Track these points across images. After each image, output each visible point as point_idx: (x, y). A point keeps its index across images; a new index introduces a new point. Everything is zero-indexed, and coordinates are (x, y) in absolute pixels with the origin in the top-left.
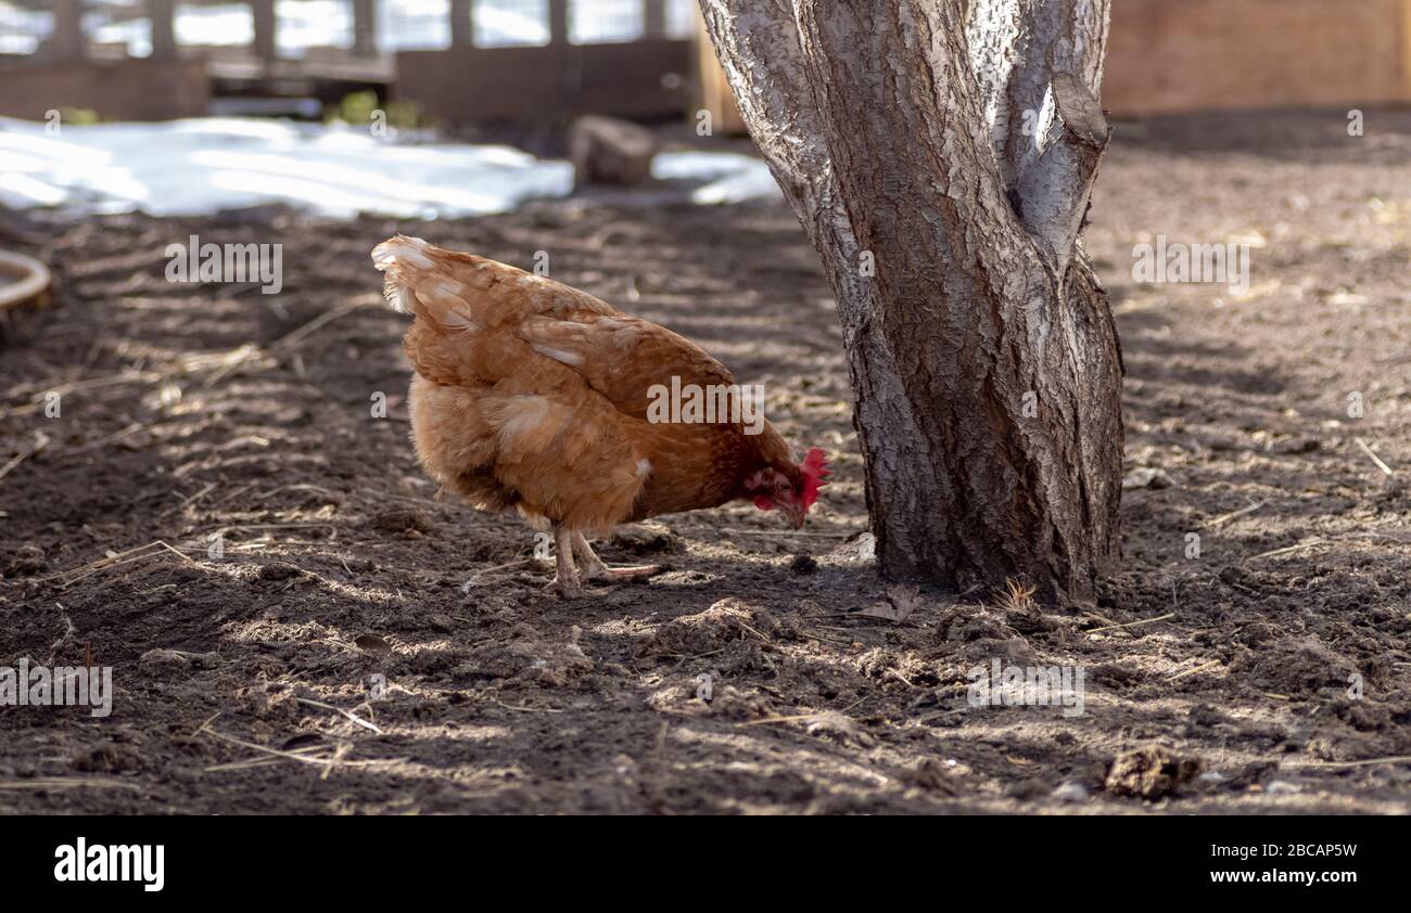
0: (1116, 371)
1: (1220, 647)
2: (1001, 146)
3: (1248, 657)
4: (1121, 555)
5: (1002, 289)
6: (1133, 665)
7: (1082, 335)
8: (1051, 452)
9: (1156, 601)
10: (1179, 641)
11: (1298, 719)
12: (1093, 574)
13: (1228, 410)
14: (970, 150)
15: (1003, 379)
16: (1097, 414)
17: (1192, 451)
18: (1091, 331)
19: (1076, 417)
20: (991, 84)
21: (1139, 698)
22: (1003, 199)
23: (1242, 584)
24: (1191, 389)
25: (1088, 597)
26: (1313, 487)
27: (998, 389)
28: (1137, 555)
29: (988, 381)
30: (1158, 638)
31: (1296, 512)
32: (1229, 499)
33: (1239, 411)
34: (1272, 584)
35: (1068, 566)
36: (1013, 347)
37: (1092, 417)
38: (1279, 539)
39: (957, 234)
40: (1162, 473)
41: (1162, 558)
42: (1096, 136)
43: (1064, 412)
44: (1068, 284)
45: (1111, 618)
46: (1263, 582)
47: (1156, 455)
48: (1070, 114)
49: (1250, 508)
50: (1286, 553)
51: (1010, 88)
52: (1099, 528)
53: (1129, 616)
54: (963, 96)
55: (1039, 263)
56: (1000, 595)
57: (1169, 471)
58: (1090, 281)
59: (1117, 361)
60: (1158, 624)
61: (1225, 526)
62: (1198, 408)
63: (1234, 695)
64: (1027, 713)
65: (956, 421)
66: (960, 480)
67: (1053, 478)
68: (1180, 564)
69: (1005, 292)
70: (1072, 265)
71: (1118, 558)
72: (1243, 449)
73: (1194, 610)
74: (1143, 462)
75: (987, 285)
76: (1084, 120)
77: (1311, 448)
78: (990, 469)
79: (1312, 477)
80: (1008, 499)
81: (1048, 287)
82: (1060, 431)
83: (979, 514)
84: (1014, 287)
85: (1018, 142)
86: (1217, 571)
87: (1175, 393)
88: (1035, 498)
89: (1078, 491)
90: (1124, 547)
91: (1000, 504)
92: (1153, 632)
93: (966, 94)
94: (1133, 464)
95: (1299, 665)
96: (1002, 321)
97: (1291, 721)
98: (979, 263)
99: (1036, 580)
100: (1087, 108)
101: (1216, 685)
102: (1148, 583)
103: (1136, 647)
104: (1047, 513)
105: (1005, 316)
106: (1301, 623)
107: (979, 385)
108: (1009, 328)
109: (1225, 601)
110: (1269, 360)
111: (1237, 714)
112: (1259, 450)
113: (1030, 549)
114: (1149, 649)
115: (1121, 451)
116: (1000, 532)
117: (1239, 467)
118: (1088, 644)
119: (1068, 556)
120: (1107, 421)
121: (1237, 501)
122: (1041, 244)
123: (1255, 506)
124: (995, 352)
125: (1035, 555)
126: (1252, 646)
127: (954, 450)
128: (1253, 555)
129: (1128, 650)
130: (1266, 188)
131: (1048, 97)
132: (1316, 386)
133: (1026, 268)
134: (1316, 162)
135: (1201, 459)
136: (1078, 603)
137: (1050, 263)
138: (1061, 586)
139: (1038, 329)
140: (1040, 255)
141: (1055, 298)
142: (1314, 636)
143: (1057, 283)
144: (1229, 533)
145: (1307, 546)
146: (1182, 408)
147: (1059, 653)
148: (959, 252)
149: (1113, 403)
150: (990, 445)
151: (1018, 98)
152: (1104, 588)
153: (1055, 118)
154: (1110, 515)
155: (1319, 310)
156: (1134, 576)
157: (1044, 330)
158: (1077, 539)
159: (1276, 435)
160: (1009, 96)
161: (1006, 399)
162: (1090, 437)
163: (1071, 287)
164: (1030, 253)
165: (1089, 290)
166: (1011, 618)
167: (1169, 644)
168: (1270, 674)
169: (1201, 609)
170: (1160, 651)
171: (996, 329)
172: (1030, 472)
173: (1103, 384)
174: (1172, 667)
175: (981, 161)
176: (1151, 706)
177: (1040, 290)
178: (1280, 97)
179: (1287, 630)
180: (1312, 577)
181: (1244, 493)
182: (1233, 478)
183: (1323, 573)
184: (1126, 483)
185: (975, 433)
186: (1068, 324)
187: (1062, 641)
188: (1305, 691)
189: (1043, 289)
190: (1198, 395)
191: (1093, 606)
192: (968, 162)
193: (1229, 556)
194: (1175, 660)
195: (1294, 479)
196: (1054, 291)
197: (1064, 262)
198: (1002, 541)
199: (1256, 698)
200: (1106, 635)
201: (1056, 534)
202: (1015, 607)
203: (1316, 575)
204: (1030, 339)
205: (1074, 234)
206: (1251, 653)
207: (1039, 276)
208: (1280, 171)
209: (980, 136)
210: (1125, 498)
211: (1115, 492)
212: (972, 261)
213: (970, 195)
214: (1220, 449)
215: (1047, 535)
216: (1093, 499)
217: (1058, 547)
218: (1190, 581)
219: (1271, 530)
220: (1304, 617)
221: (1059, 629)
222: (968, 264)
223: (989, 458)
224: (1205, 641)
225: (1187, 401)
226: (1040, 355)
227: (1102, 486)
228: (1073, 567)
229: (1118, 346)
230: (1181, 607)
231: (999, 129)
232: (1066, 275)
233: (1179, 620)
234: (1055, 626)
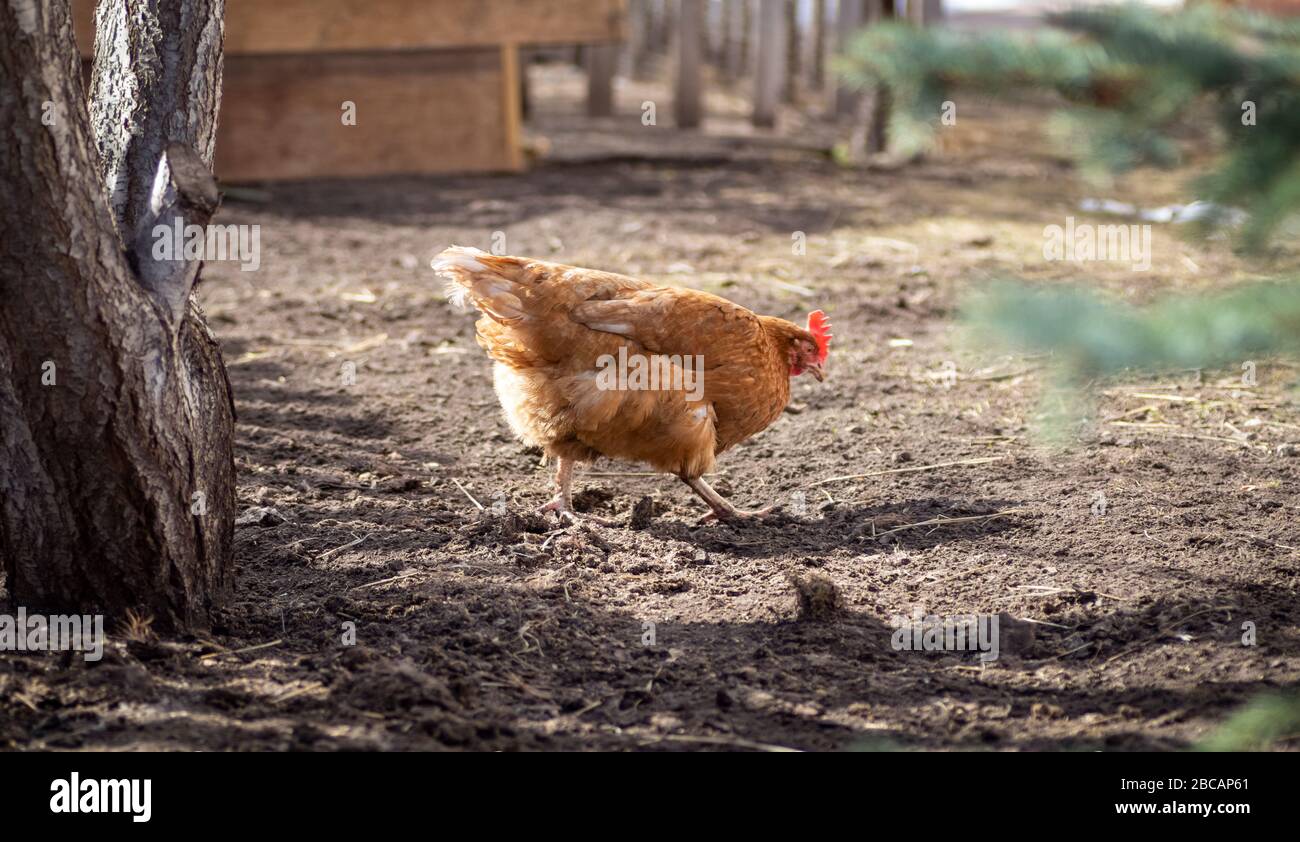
0: (228, 417)
1: (323, 670)
2: (121, 209)
3: (346, 680)
4: (234, 586)
5: (121, 342)
6: (242, 687)
7: (197, 384)
8: (168, 492)
9: (266, 629)
10: (285, 665)
11: (391, 736)
12: (208, 604)
13: (336, 452)
14: (91, 214)
15: (122, 425)
16: (210, 456)
17: (303, 491)
18: (205, 380)
19: (190, 459)
20: (112, 153)
21: (247, 718)
22: (121, 258)
23: (345, 612)
24: (304, 434)
25: (204, 626)
26: (413, 523)
27: (118, 434)
28: (251, 586)
29: (109, 427)
30: (266, 662)
31: (396, 545)
32: (335, 535)
33: (346, 454)
34: (373, 612)
35: (184, 598)
36: (131, 395)
37: (206, 459)
38: (380, 570)
39: (79, 291)
40: (274, 511)
41: (275, 589)
42: (208, 200)
43: (180, 456)
44: (183, 337)
45: (224, 645)
46: (365, 610)
47: (269, 494)
48: (183, 180)
49: (354, 543)
50: (386, 584)
51: (131, 155)
52: (213, 562)
53: (241, 642)
54: (84, 163)
55: (156, 318)
56: (121, 625)
57: (281, 509)
58: (204, 334)
59: (229, 408)
60: (267, 650)
61: (331, 559)
62: (309, 450)
63: (335, 715)
64: (142, 734)
65: (79, 465)
66: (83, 517)
67: (169, 517)
68: (290, 594)
69: (124, 345)
70: (187, 319)
71: (232, 589)
72: (349, 489)
73: (301, 636)
74: (258, 501)
75: (107, 339)
76: (196, 185)
77: (412, 487)
78: (111, 507)
79: (411, 513)
80: (128, 536)
81: (164, 339)
82: (176, 473)
83: (102, 550)
84: (132, 340)
85: (137, 206)
86: (323, 600)
87: (289, 437)
88: (153, 535)
89: (193, 527)
90: (238, 579)
91: (121, 540)
92: (261, 657)
93: (86, 161)
94: (246, 504)
95: (393, 686)
96: (121, 371)
97: (384, 738)
98: (99, 318)
99: (155, 610)
100: (199, 174)
101: (318, 705)
102: (259, 612)
103: (245, 671)
104: (164, 549)
105: (124, 367)
106: (397, 648)
107: (101, 430)
108: (128, 377)
109: (330, 628)
110: (375, 407)
111: (336, 732)
112: (364, 489)
113: (149, 582)
114: (258, 673)
115: (234, 491)
116: (121, 567)
117: (346, 505)
118: (202, 669)
119: (184, 588)
120: (220, 463)
121: (343, 537)
122: (157, 300)
123: (359, 541)
124: (115, 400)
125: (153, 588)
126: (352, 669)
127: (78, 491)
128: (356, 585)
129: (238, 674)
130: (378, 248)
131: (163, 163)
132: (417, 431)
133: (143, 322)
134: (426, 226)
135: (311, 498)
136: (193, 631)
137: (166, 317)
138: (177, 615)
139: (155, 379)
140: (156, 311)
141: (170, 350)
142: (409, 659)
143: (172, 336)
144: (335, 566)
145: (405, 577)
146: (295, 450)
147: (175, 678)
148: (80, 308)
149: (226, 446)
150: (111, 486)
151: (136, 165)
152: (218, 617)
153: (169, 185)
154: (223, 549)
155: (423, 360)
156: (246, 606)
157: (160, 379)
158: (193, 572)
159: (380, 476)
160: (129, 164)
161: (126, 443)
162: (204, 478)
163: (186, 340)
164: (147, 309)
165: (202, 343)
166: (132, 646)
167: (276, 668)
168: (367, 695)
169: (307, 636)
170: (267, 675)
171: (115, 379)
172: (149, 509)
173: (216, 429)
174: (277, 690)
175: (101, 224)
176: (257, 726)
177: (156, 342)
178: (393, 166)
179: (384, 655)
180: (409, 606)
181: (350, 528)
182: (339, 515)
183: (419, 601)
184: (238, 521)
185: (97, 475)
186: (183, 374)
187: (178, 666)
188: (399, 710)
189: (159, 342)
190: (308, 438)
191: (207, 633)
192: (88, 225)
193: (334, 587)
194: (281, 683)
195: (395, 515)
196: (170, 343)
197: (179, 317)
198: (123, 574)
199: (354, 718)
200: (218, 660)
201: (173, 568)
202: (134, 636)
203: (413, 604)
204: (147, 388)
205: (188, 291)
206: (350, 676)
207: (156, 329)
208: (392, 234)
209: (100, 200)
210: (239, 535)
211: (227, 529)
212: (93, 315)
213: (91, 255)
214: (329, 489)
215: (165, 569)
216: (208, 535)
217: (175, 578)
218: (298, 610)
219: (373, 563)
220: (400, 643)
221: (175, 656)
222: (89, 319)
223: (110, 498)
224: (308, 665)
225: (298, 445)
226: (157, 402)
227: (216, 523)
228: (189, 598)
229: (229, 394)
230: (289, 634)
231: (119, 194)
232: (181, 328)
233: (286, 646)
234: (171, 652)
